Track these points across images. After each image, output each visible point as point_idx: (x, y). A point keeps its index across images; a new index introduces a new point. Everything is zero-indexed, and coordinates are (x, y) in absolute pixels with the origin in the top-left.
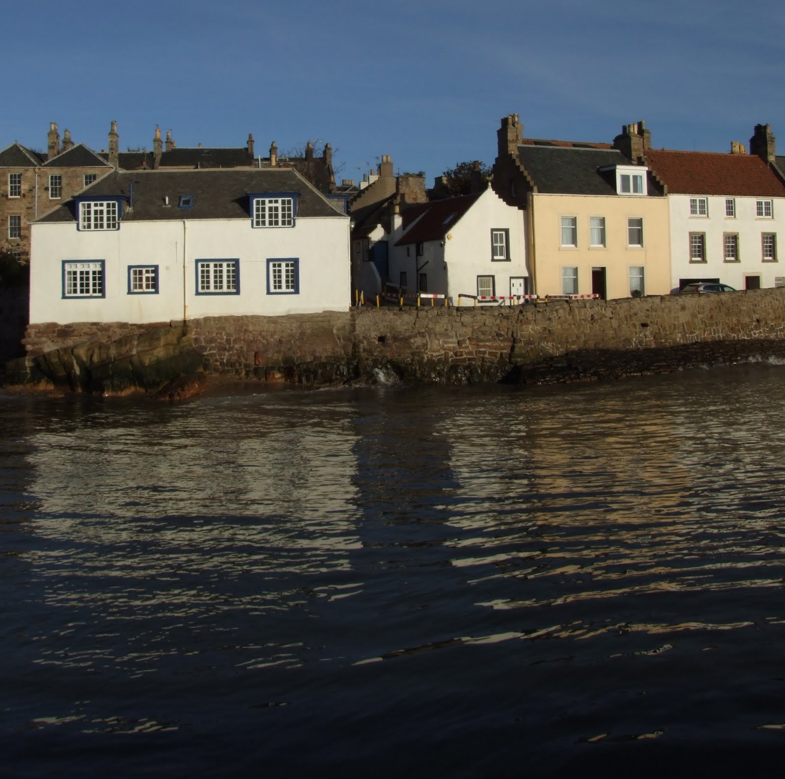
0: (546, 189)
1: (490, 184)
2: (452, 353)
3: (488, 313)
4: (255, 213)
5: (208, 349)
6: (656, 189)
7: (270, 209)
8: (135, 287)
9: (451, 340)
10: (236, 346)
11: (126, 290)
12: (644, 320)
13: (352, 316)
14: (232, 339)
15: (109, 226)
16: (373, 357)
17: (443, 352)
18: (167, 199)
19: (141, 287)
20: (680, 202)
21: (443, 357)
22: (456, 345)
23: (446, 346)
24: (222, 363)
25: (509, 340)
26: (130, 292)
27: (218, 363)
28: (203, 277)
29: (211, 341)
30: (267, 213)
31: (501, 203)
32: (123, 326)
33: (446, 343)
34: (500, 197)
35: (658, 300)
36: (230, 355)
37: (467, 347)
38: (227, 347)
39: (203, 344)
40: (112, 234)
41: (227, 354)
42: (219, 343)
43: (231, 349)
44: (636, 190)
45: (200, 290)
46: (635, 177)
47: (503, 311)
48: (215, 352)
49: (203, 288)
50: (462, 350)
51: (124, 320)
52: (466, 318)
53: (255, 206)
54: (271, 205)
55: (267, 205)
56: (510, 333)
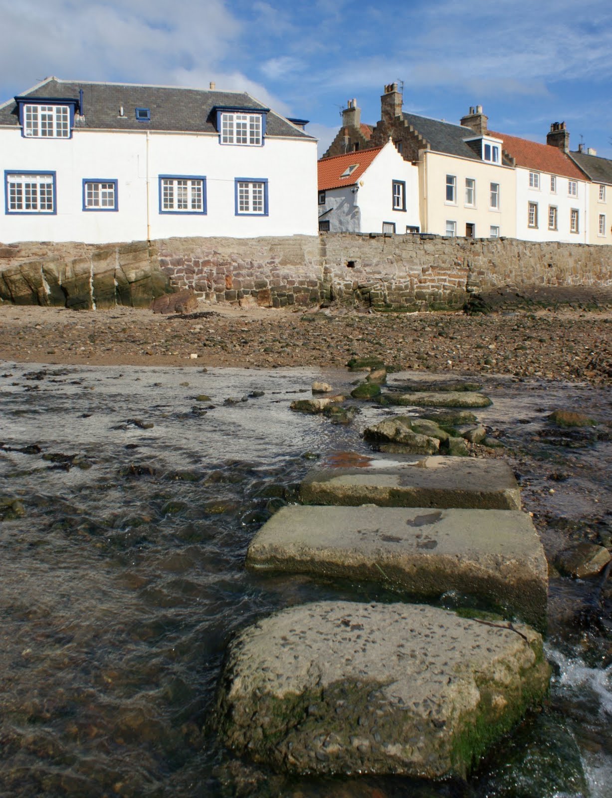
0: (436, 148)
1: (391, 138)
2: (416, 280)
3: (446, 242)
4: (222, 129)
5: (175, 271)
6: (508, 161)
7: (238, 125)
8: (90, 203)
9: (415, 267)
10: (205, 269)
11: (81, 207)
12: (550, 261)
13: (322, 240)
14: (201, 261)
15: (59, 133)
16: (345, 282)
17: (408, 279)
18: (122, 109)
19: (97, 203)
20: (522, 174)
21: (409, 283)
22: (420, 272)
23: (412, 272)
24: (191, 287)
25: (465, 270)
26: (84, 209)
27: (187, 287)
28: (166, 195)
29: (179, 262)
30: (235, 130)
31: (399, 157)
32: (78, 246)
33: (412, 269)
34: (399, 151)
35: (556, 246)
36: (200, 279)
37: (430, 275)
38: (196, 269)
39: (170, 266)
40: (63, 142)
41: (196, 277)
42: (187, 265)
43: (201, 272)
44: (494, 160)
45: (163, 209)
46: (494, 148)
47: (459, 241)
48: (182, 275)
49: (166, 206)
50: (425, 277)
51: (78, 240)
52: (429, 246)
53: (222, 121)
54: (239, 121)
55: (235, 121)
56: (466, 263)
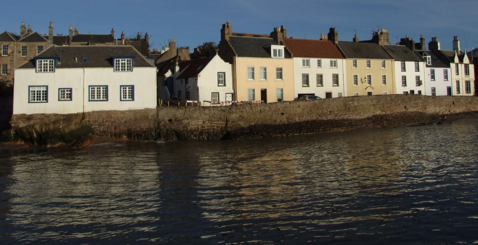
0: (241, 55)
1: (217, 53)
2: (200, 126)
3: (216, 109)
4: (115, 65)
5: (94, 125)
6: (288, 55)
7: (122, 63)
8: (62, 98)
9: (200, 121)
10: (106, 124)
11: (57, 99)
12: (282, 112)
13: (157, 110)
14: (105, 121)
15: (50, 70)
16: (166, 129)
17: (196, 126)
18: (76, 59)
19: (64, 97)
20: (298, 61)
21: (197, 128)
22: (202, 123)
23: (198, 123)
24: (100, 131)
25: (225, 121)
26: (59, 100)
27: (98, 132)
28: (92, 93)
29: (95, 121)
30: (120, 65)
31: (222, 61)
32: (56, 115)
33: (198, 122)
34: (221, 59)
35: (288, 103)
36: (104, 128)
37: (207, 124)
38: (102, 124)
39: (92, 123)
40: (51, 74)
41: (102, 127)
42: (99, 122)
43: (104, 125)
44: (279, 56)
45: (91, 99)
46: (279, 50)
47: (222, 108)
48: (97, 126)
49: (92, 98)
50: (205, 125)
51: (56, 113)
52: (207, 111)
53: (115, 62)
54: (122, 62)
55: (121, 62)
56: (225, 118)
